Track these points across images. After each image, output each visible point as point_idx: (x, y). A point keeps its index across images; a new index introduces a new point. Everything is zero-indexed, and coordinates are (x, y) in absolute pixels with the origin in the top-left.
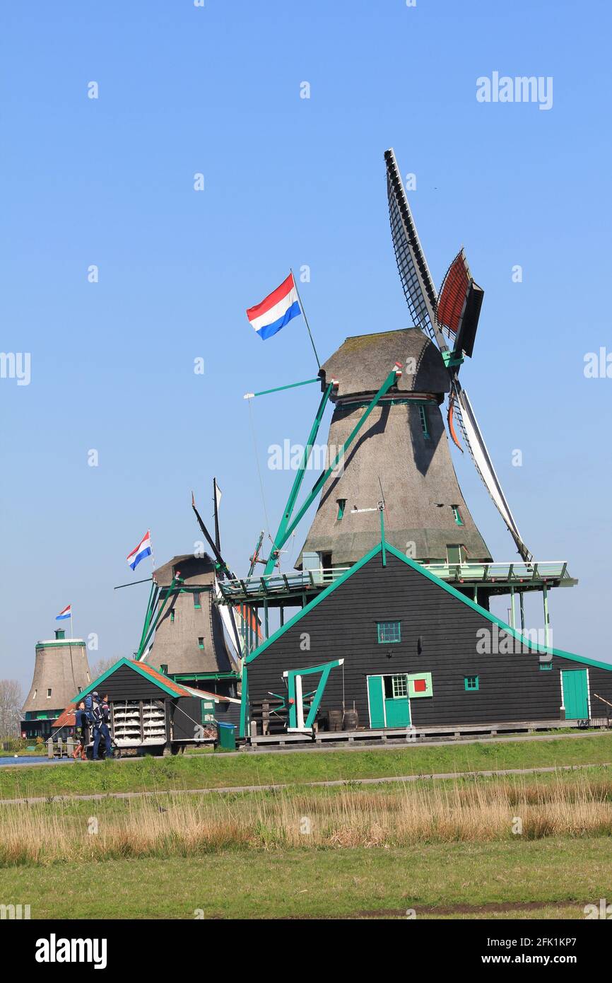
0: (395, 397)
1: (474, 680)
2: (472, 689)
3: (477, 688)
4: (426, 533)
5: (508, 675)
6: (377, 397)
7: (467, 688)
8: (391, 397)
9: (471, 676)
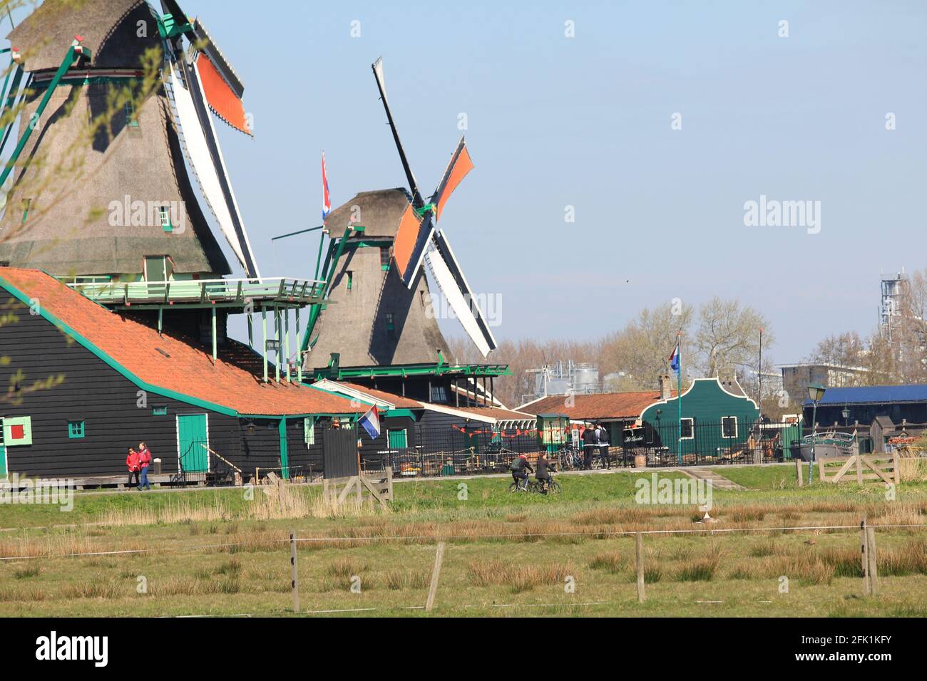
0: (90, 74)
1: (79, 426)
2: (77, 436)
3: (82, 435)
4: (116, 242)
5: (118, 420)
6: (58, 75)
7: (71, 435)
8: (86, 74)
9: (77, 422)
